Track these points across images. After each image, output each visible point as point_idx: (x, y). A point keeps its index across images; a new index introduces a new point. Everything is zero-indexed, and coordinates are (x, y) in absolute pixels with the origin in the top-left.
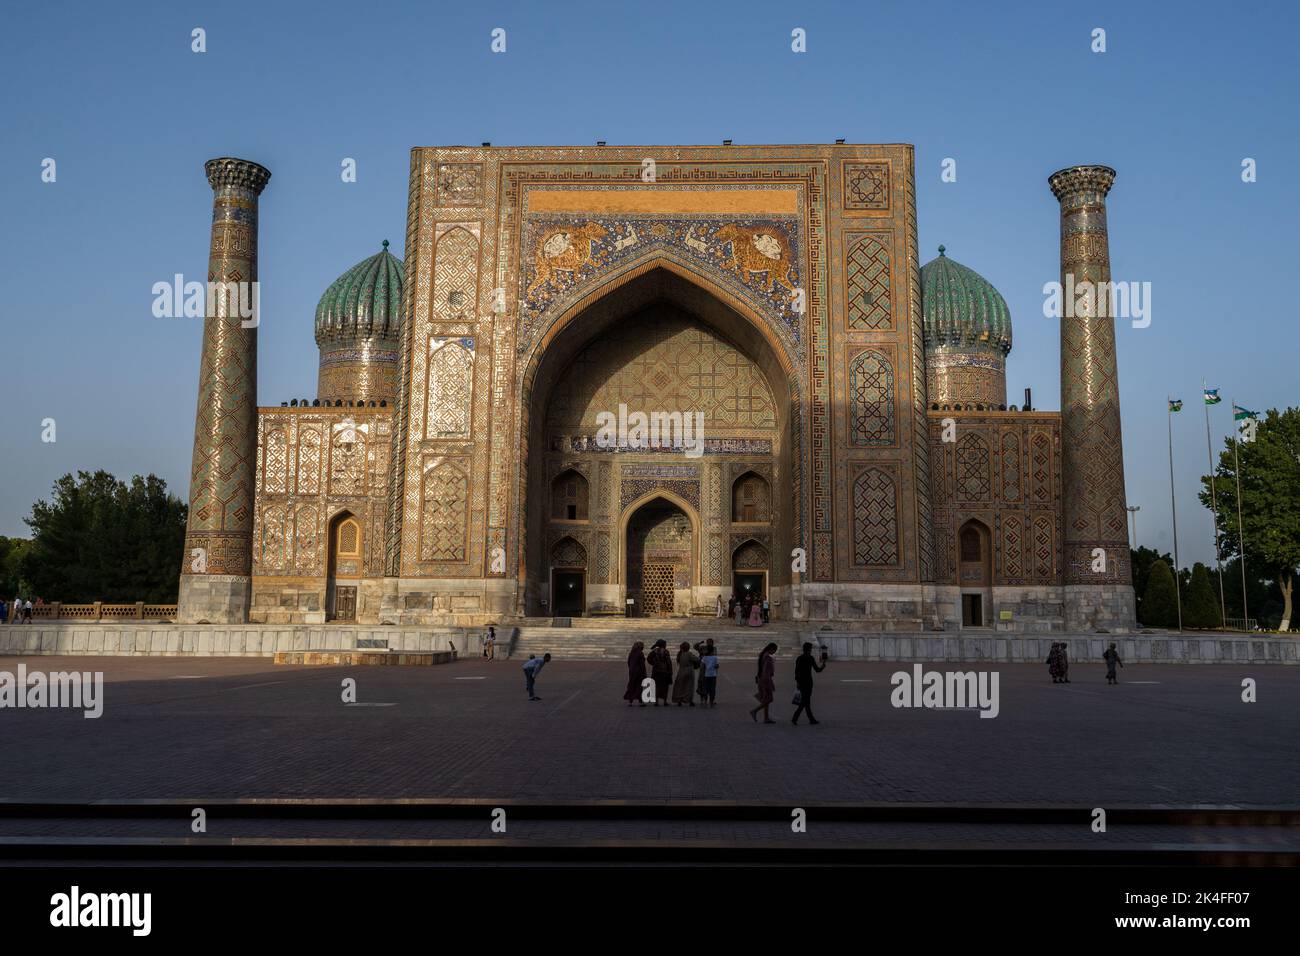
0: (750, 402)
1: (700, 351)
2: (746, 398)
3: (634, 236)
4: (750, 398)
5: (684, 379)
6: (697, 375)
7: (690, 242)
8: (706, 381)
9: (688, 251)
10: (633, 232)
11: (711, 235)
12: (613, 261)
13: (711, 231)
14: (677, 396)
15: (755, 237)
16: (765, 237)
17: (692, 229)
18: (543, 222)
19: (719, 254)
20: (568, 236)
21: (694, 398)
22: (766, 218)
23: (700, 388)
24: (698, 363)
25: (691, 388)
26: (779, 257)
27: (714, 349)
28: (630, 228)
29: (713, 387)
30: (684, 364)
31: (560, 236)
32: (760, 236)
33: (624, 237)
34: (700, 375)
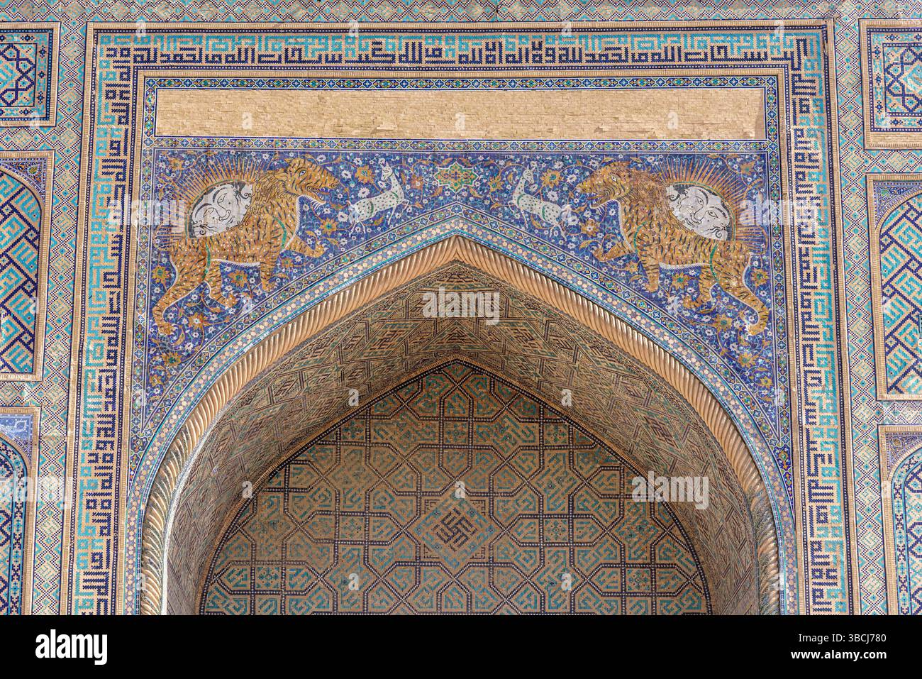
0: (653, 577)
1: (541, 467)
2: (643, 566)
3: (396, 187)
4: (651, 567)
5: (507, 528)
6: (533, 516)
7: (522, 202)
8: (556, 531)
9: (521, 222)
10: (394, 182)
11: (572, 188)
12: (349, 246)
13: (571, 179)
14: (491, 564)
15: (671, 191)
16: (691, 192)
17: (528, 175)
18: (190, 157)
19: (589, 228)
20: (248, 189)
21: (530, 567)
22: (696, 151)
23: (543, 544)
24: (537, 492)
25: (523, 545)
26: (724, 235)
27: (571, 461)
28: (388, 171)
29: (572, 544)
30: (506, 494)
31: (229, 191)
32: (681, 189)
33: (375, 191)
34: (541, 517)
